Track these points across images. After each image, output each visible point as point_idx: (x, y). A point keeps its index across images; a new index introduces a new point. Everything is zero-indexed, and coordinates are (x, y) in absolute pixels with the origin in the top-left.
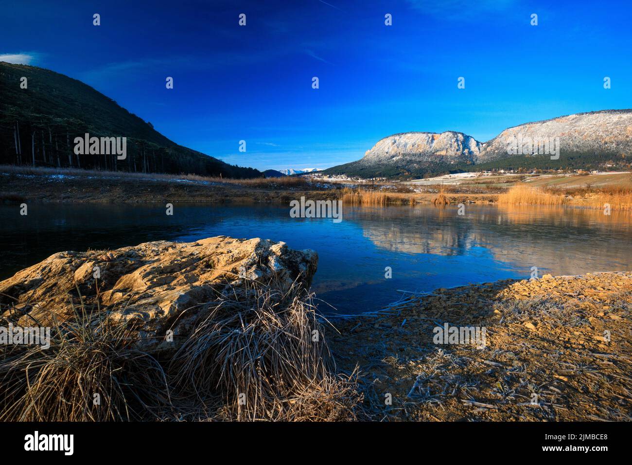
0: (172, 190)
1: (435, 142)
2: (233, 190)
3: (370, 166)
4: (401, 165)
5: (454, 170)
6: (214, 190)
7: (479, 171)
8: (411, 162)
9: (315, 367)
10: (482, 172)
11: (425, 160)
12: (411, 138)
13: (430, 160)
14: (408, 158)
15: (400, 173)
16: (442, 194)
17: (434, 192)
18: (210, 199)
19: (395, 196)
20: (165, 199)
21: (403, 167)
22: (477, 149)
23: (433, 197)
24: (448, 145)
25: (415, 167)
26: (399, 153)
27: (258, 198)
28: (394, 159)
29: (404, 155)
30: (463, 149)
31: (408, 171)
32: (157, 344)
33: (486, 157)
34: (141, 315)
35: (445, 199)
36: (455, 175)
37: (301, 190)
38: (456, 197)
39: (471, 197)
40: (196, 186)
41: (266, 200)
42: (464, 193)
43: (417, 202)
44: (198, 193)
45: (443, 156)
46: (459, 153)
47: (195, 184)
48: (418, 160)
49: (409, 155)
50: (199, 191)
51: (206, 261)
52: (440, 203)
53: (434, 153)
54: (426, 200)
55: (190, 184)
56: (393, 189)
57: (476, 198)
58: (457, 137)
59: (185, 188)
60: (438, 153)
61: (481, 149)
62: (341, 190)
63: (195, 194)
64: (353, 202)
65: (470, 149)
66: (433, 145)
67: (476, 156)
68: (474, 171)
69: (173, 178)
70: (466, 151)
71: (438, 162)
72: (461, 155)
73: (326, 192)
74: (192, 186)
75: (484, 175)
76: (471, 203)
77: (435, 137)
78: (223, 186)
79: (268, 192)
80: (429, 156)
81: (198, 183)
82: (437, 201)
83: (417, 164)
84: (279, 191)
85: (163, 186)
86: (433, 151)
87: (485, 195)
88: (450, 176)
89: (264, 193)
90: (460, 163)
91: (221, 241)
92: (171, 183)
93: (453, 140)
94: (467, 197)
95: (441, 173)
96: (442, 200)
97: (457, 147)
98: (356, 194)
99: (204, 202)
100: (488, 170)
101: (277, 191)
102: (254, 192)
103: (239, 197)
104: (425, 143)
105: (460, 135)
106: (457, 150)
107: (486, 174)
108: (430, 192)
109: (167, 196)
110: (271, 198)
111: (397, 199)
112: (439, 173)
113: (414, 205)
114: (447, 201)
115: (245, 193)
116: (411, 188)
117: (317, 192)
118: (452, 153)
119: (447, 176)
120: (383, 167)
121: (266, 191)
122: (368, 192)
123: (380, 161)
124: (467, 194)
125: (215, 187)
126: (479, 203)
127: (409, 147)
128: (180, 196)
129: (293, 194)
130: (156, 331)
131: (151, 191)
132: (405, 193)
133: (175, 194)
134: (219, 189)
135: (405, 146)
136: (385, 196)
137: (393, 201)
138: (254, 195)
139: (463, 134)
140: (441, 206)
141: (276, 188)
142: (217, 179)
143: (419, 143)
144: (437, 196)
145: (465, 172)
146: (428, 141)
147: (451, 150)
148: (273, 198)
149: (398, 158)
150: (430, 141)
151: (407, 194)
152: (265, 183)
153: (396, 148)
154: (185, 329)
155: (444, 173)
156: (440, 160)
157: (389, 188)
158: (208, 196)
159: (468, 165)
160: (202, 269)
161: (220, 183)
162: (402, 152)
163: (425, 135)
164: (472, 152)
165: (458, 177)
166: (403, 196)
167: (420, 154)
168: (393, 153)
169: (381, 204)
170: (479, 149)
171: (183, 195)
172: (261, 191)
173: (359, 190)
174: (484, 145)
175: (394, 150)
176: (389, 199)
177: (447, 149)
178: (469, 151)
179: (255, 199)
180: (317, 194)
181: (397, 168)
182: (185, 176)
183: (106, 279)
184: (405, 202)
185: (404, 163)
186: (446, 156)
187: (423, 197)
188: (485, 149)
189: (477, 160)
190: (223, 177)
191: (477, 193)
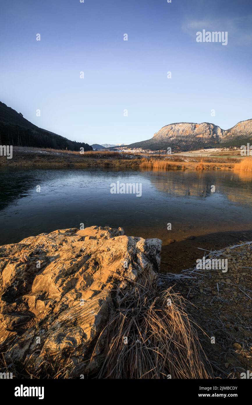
0: (37, 158)
1: (196, 129)
2: (74, 159)
3: (156, 143)
4: (175, 143)
5: (207, 146)
6: (63, 159)
7: (221, 148)
8: (181, 141)
9: (200, 373)
10: (224, 148)
11: (190, 140)
12: (182, 126)
13: (192, 140)
14: (180, 138)
15: (175, 148)
16: (201, 163)
17: (196, 162)
18: (60, 164)
19: (173, 164)
20: (33, 164)
21: (176, 144)
22: (221, 134)
23: (195, 165)
24: (204, 131)
25: (183, 144)
26: (174, 136)
27: (90, 164)
28: (171, 139)
29: (177, 136)
30: (213, 134)
31: (179, 146)
32: (85, 366)
33: (226, 139)
34: (71, 342)
35: (203, 167)
36: (207, 150)
37: (116, 159)
38: (209, 165)
39: (218, 165)
40: (52, 156)
41: (95, 165)
42: (214, 162)
43: (186, 168)
44: (53, 160)
45: (201, 138)
46: (210, 136)
47: (50, 154)
48: (185, 140)
49: (180, 136)
50: (54, 159)
51: (93, 259)
52: (200, 169)
53: (195, 136)
54: (191, 167)
55: (48, 154)
56: (172, 159)
57: (221, 166)
58: (210, 126)
59: (45, 157)
60: (198, 136)
61: (224, 134)
62: (141, 160)
63: (51, 160)
64: (148, 167)
65: (217, 134)
66: (195, 131)
67: (220, 138)
68: (219, 148)
69: (37, 150)
70: (215, 135)
71: (197, 141)
72: (212, 137)
73: (132, 160)
74: (49, 156)
75: (225, 150)
76: (218, 169)
77: (196, 126)
78: (69, 156)
79: (96, 160)
80: (192, 138)
81: (53, 154)
82: (198, 168)
83: (185, 142)
84: (103, 160)
85: (32, 156)
86: (195, 135)
87: (226, 164)
88: (204, 150)
89: (94, 160)
90: (210, 142)
91: (96, 233)
92: (36, 153)
93: (207, 128)
94: (216, 165)
95: (199, 148)
96: (201, 167)
97: (209, 133)
98: (150, 162)
99: (57, 166)
100: (227, 147)
101: (102, 160)
102: (88, 160)
103: (79, 163)
104: (190, 129)
105: (211, 125)
106: (209, 135)
107: (226, 149)
108: (194, 162)
109: (35, 162)
110: (98, 164)
111: (174, 166)
112: (198, 148)
113: (184, 170)
114: (204, 167)
115: (82, 160)
116: (182, 159)
117: (126, 160)
118: (206, 136)
119: (202, 150)
120: (164, 144)
121: (95, 160)
122: (157, 161)
123: (163, 140)
124: (216, 163)
125: (63, 157)
126: (223, 168)
127: (180, 131)
128: (42, 162)
129: (112, 161)
130: (83, 355)
131: (24, 159)
132: (179, 162)
133: (39, 161)
134: (66, 158)
135: (178, 131)
136: (167, 164)
137: (172, 167)
138: (87, 162)
139: (213, 125)
140: (201, 170)
141: (101, 158)
142: (65, 151)
143: (187, 130)
144: (198, 164)
145: (213, 148)
146: (192, 129)
147: (206, 134)
148: (99, 164)
149: (173, 138)
150: (193, 128)
151: (180, 163)
152: (94, 154)
153: (172, 132)
154: (102, 345)
155: (200, 148)
156: (199, 141)
157: (169, 159)
158: (60, 162)
159: (215, 144)
160: (93, 267)
161: (67, 153)
162: (176, 135)
163: (190, 125)
164: (218, 136)
165: (209, 150)
166: (178, 164)
167: (187, 136)
168: (170, 135)
169: (165, 169)
170: (223, 134)
171: (44, 161)
172: (92, 159)
173: (151, 160)
174: (226, 132)
175: (171, 133)
176: (169, 166)
177: (203, 134)
178: (216, 135)
179: (88, 164)
180: (126, 161)
181: (172, 144)
182: (45, 149)
183: (26, 279)
184: (179, 168)
185: (177, 142)
186: (203, 138)
187: (190, 164)
188: (226, 134)
189: (221, 141)
190: (68, 150)
191: (221, 162)
